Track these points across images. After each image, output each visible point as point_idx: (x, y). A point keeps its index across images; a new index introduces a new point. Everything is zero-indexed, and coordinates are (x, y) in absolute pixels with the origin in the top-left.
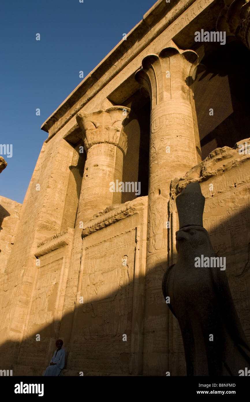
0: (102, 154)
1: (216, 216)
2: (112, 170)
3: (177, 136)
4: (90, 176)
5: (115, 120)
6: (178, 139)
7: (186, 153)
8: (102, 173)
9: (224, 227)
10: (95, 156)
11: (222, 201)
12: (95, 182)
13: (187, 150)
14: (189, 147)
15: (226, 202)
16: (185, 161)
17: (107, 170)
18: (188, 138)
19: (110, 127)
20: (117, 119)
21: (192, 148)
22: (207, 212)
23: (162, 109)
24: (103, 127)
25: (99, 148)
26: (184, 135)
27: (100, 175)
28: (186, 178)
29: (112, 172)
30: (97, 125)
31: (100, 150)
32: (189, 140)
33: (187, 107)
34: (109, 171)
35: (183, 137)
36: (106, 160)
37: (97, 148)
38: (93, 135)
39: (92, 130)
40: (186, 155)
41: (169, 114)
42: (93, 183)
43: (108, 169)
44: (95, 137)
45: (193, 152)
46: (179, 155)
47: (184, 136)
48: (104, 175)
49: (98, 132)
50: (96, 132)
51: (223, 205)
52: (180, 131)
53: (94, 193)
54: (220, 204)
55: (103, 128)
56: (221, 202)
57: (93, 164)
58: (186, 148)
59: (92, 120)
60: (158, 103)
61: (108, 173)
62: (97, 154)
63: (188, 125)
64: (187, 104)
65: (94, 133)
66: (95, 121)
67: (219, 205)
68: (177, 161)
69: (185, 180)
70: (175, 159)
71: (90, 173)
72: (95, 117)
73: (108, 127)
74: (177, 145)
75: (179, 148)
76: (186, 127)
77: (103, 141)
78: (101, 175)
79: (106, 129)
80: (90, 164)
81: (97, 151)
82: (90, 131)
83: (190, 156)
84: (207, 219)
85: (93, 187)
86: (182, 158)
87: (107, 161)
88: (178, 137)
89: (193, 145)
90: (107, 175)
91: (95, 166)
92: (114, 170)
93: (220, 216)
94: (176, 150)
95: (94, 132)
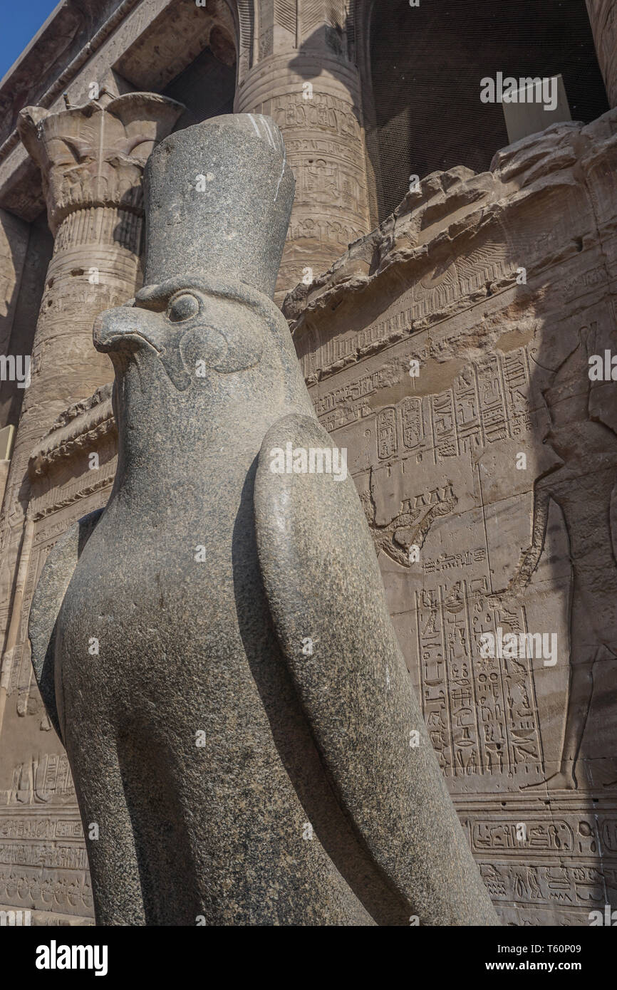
0: (98, 237)
1: (422, 393)
2: (127, 286)
3: (311, 162)
4: (60, 304)
5: (138, 137)
6: (313, 170)
7: (335, 211)
8: (96, 295)
9: (450, 431)
10: (77, 243)
11: (446, 345)
12: (74, 319)
13: (340, 203)
14: (348, 196)
15: (458, 346)
16: (332, 236)
17: (109, 287)
18: (345, 170)
19: (121, 156)
20: (143, 135)
21: (355, 199)
22: (392, 385)
23: (266, 78)
24: (101, 159)
25: (87, 220)
26: (331, 159)
27: (89, 300)
28: (328, 280)
29: (127, 292)
30: (84, 150)
31: (91, 226)
32: (348, 175)
33: (345, 75)
34: (116, 288)
35: (328, 166)
36: (109, 258)
37: (82, 221)
38: (70, 183)
39: (66, 166)
40: (336, 220)
41: (287, 95)
42: (66, 324)
43: (115, 283)
44: (77, 185)
45: (360, 211)
46: (315, 217)
47: (331, 163)
48: (102, 301)
49: (86, 172)
50: (77, 171)
51: (446, 358)
52: (320, 146)
53: (68, 351)
54: (436, 355)
55: (101, 161)
56: (441, 349)
57: (69, 267)
58: (337, 198)
59: (66, 136)
60: (256, 62)
61: (113, 294)
62: (82, 238)
63: (346, 129)
64: (346, 67)
65: (74, 175)
66: (76, 139)
67: (435, 358)
68: (305, 237)
69: (327, 286)
70: (301, 229)
71: (60, 295)
72: (77, 124)
73: (116, 158)
74: (310, 188)
75: (315, 195)
76: (339, 135)
77: (101, 198)
78: (91, 300)
79: (109, 162)
80: (59, 268)
81: (81, 228)
82: (61, 168)
83: (350, 224)
84: (393, 405)
85: (69, 334)
86: (323, 228)
87: (111, 260)
88: (314, 164)
89: (361, 191)
90: (111, 300)
91: (74, 273)
92: (133, 286)
93: (437, 395)
94: (305, 204)
95: (72, 173)
